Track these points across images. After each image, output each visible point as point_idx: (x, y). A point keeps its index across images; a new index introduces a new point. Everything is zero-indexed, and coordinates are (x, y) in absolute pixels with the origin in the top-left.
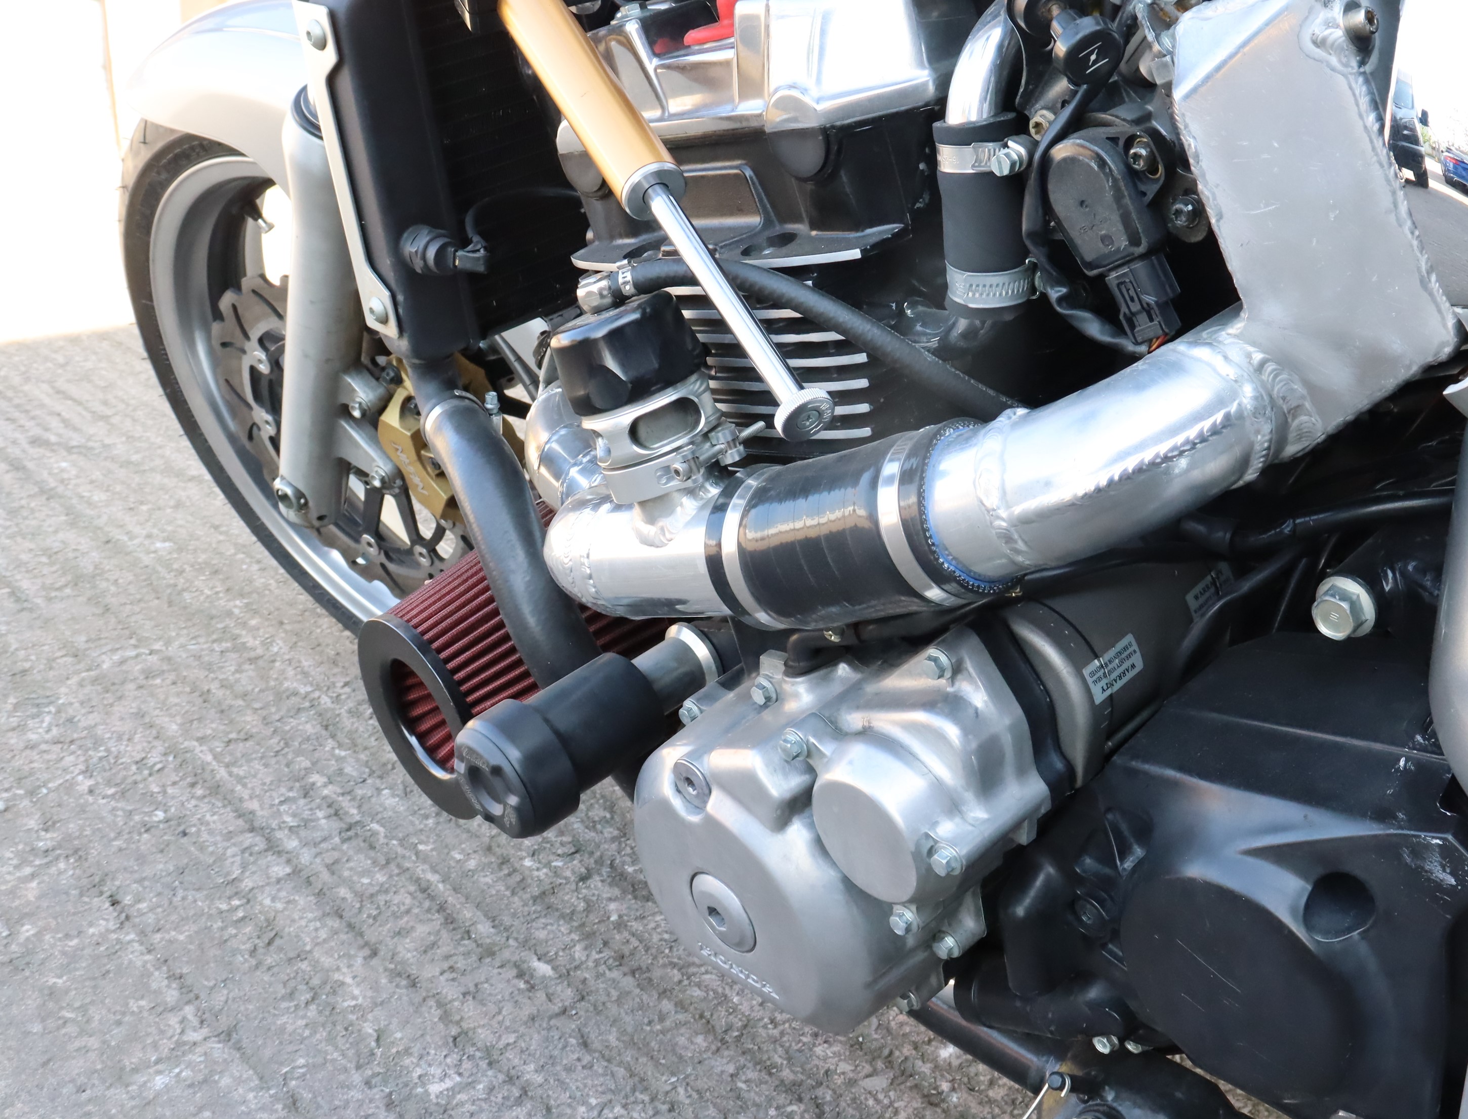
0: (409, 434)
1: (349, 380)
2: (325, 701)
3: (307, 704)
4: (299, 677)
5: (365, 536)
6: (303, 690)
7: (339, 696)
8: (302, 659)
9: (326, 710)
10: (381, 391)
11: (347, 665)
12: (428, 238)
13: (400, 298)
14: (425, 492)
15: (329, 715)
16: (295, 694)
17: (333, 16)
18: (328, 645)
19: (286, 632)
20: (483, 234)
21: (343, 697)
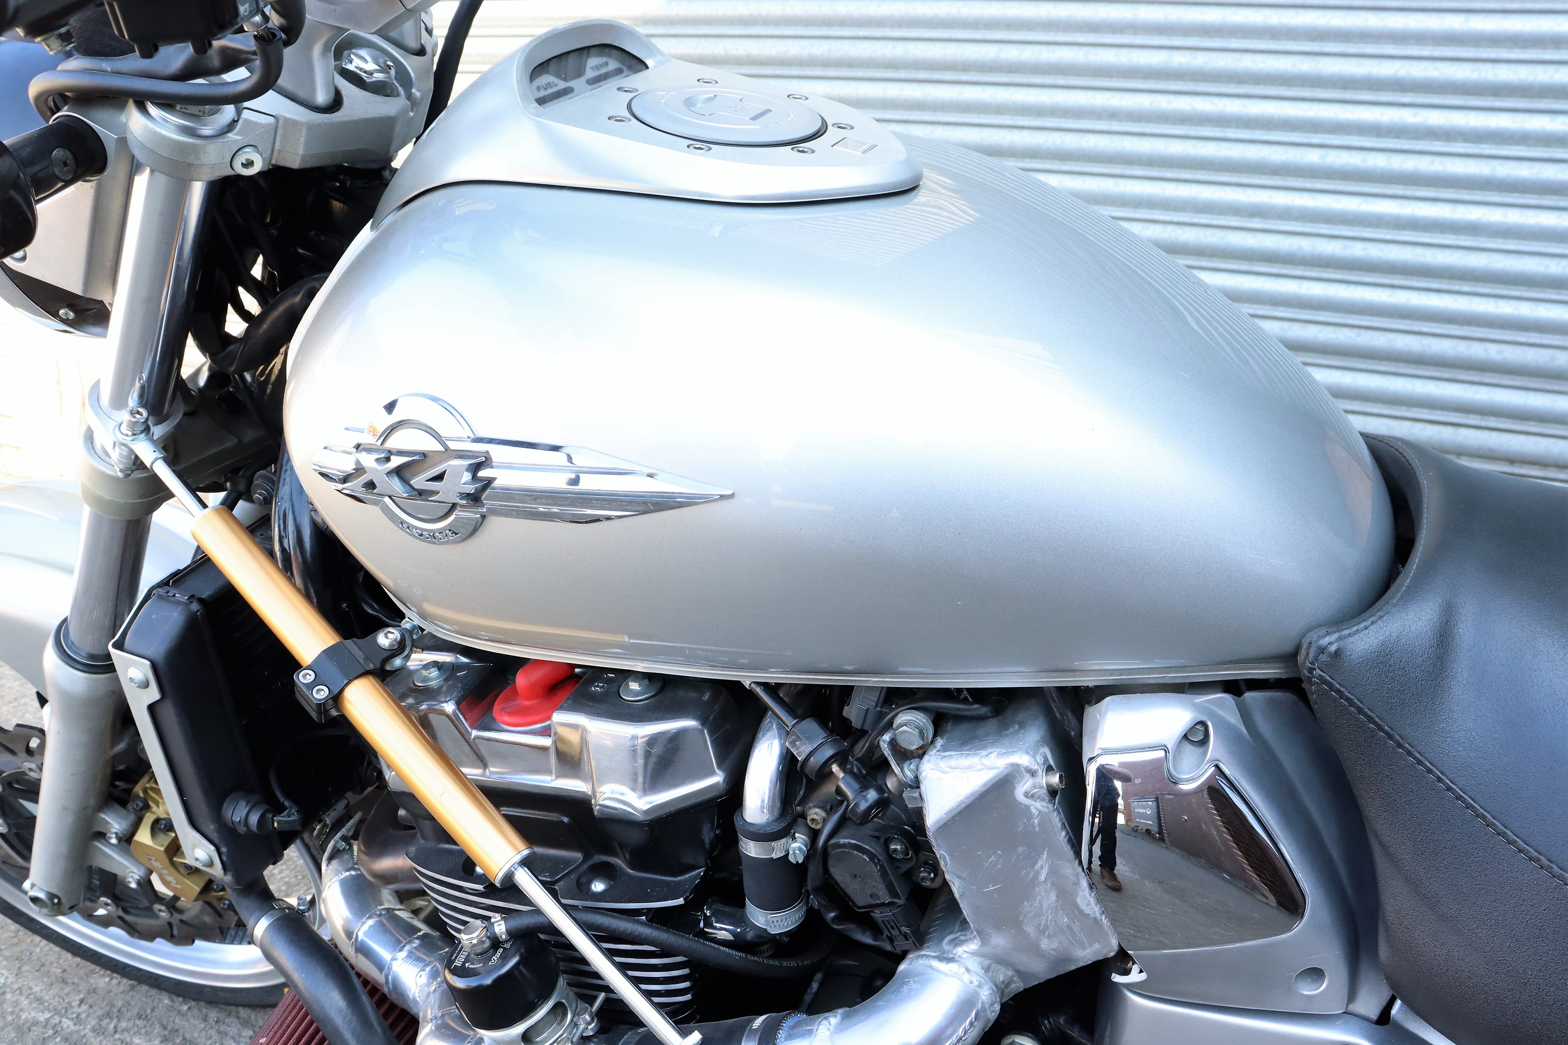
0: (162, 849)
1: (103, 816)
2: (67, 1023)
3: (51, 1032)
4: (34, 1005)
5: (102, 899)
6: (42, 1017)
7: (79, 1015)
8: (32, 984)
9: (71, 1034)
10: (132, 817)
11: (76, 980)
12: (247, 809)
13: (224, 850)
14: (179, 886)
15: (75, 1037)
16: (36, 1023)
17: (154, 667)
18: (52, 963)
19: (6, 958)
20: (295, 801)
21: (83, 1016)
